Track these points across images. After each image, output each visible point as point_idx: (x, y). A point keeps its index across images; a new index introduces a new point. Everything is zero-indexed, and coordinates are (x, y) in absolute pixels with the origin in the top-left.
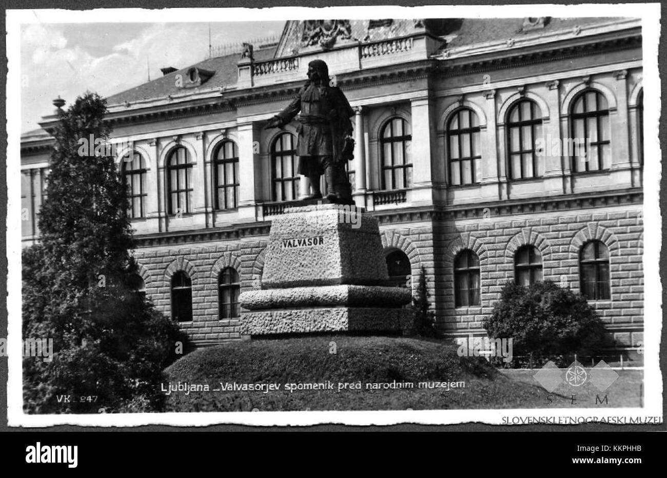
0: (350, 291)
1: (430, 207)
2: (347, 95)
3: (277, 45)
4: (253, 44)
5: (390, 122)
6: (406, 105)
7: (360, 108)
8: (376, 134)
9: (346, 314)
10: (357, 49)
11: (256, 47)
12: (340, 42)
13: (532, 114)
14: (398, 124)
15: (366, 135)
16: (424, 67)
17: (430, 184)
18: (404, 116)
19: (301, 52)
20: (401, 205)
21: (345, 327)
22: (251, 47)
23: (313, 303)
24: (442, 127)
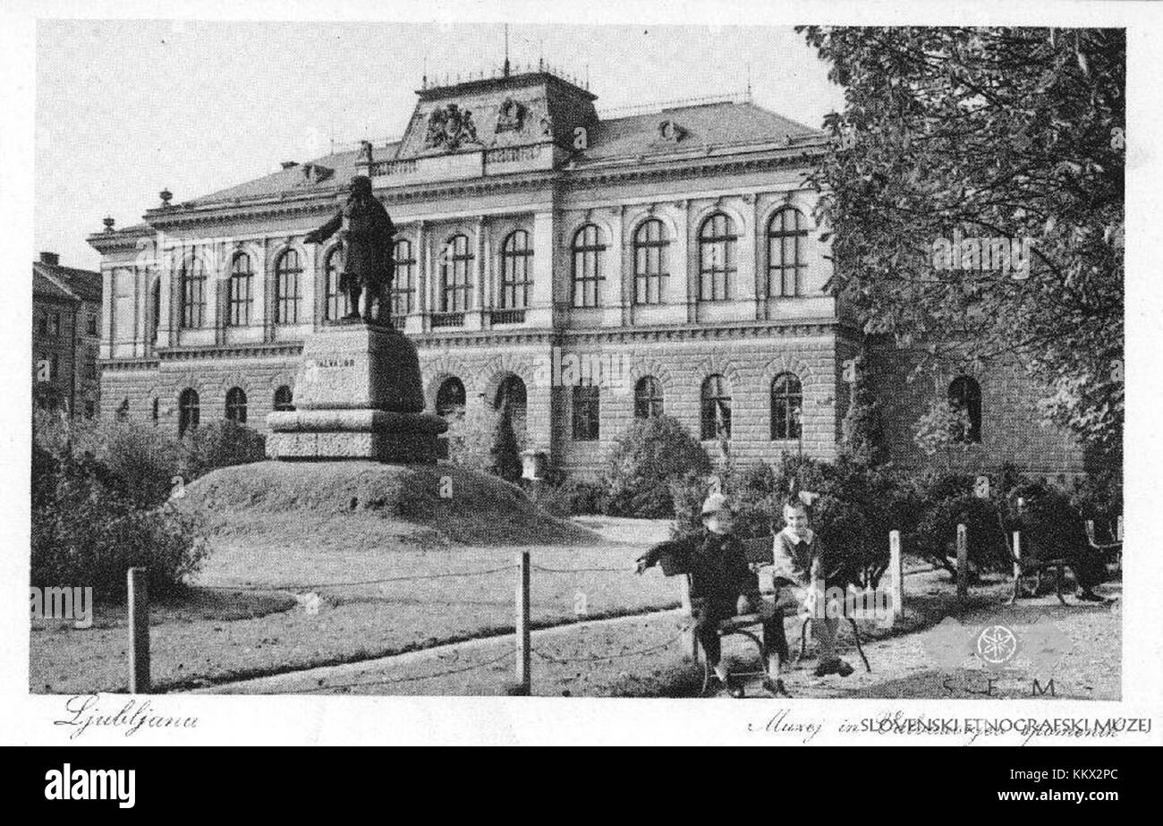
0: (374, 417)
1: (549, 330)
2: (389, 210)
3: (399, 144)
4: (372, 143)
5: (512, 234)
6: (529, 216)
7: (481, 218)
8: (497, 247)
9: (370, 440)
10: (481, 153)
11: (375, 145)
12: (465, 146)
13: (660, 233)
14: (520, 237)
15: (487, 245)
16: (549, 177)
17: (550, 305)
18: (528, 229)
19: (422, 154)
20: (519, 326)
21: (367, 453)
22: (370, 146)
23: (338, 428)
24: (567, 243)
